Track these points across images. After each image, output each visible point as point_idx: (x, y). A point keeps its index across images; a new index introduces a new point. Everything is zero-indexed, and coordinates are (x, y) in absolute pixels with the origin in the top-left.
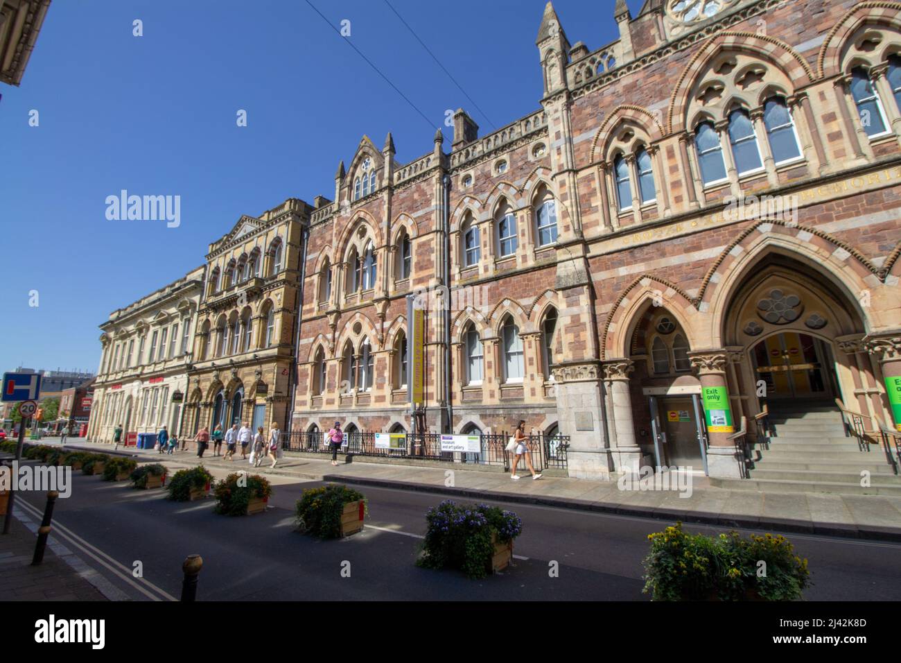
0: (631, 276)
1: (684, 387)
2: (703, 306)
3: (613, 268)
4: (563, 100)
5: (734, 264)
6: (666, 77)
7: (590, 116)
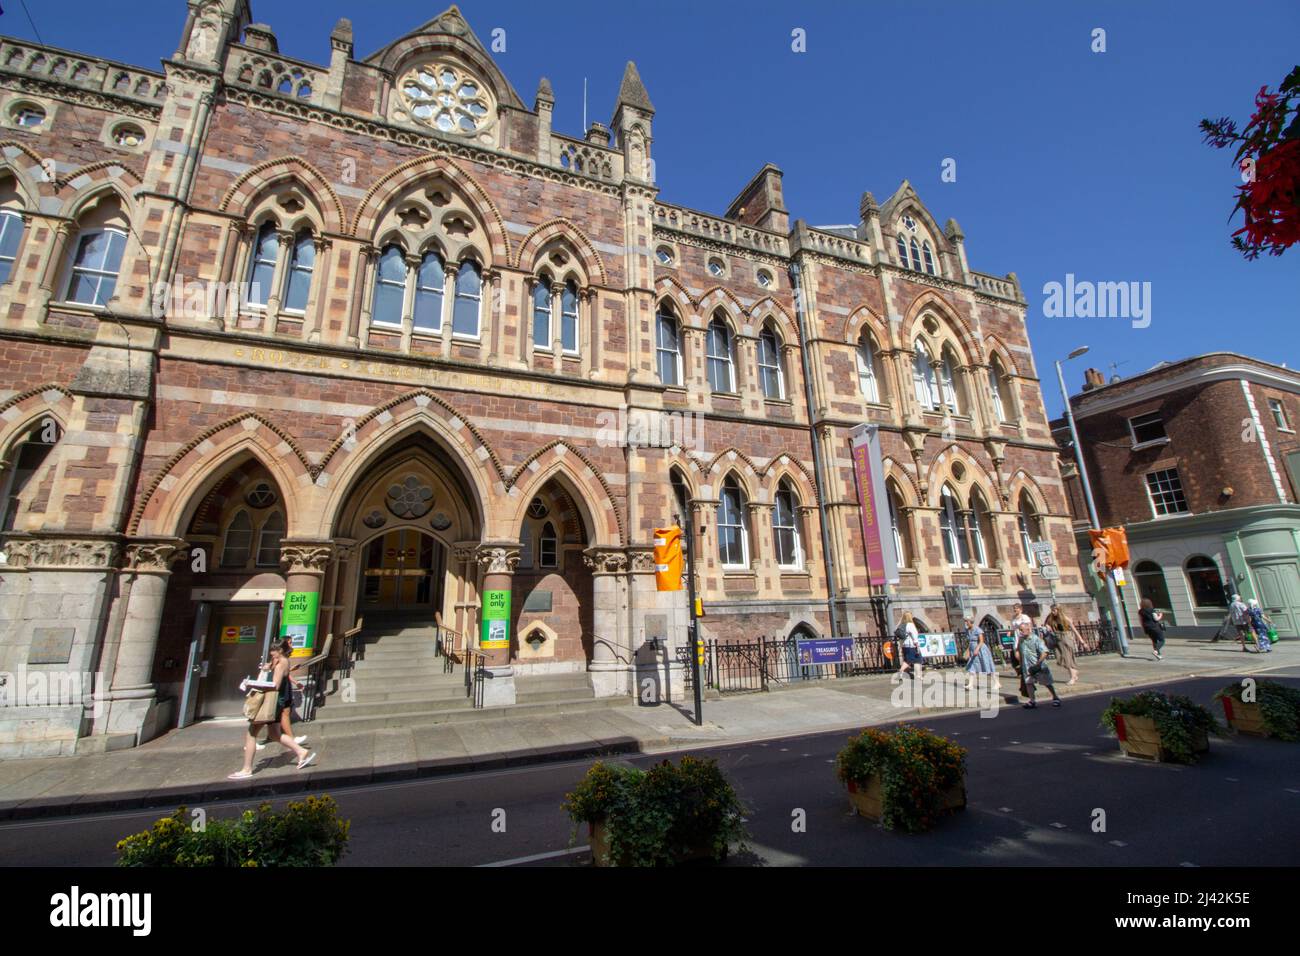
1: (260, 591)
2: (323, 478)
4: (208, 88)
5: (377, 433)
6: (370, 162)
7: (245, 141)
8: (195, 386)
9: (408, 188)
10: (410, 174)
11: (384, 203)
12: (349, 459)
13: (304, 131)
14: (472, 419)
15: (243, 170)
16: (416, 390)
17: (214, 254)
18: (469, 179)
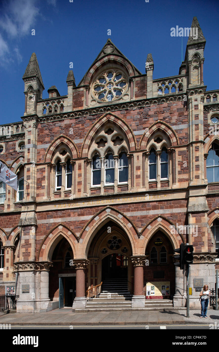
0: (55, 223)
2: (81, 241)
3: (48, 218)
4: (34, 121)
5: (95, 224)
6: (84, 127)
7: (47, 135)
8: (46, 219)
9: (97, 132)
10: (98, 126)
11: (90, 141)
12: (88, 233)
13: (63, 124)
14: (125, 214)
15: (47, 146)
16: (105, 207)
17: (44, 177)
18: (119, 119)
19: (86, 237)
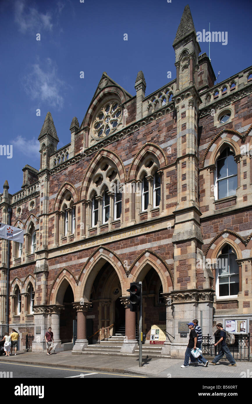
0: (61, 268)
2: (79, 283)
3: (56, 264)
4: (45, 175)
5: (90, 265)
6: (82, 170)
7: (56, 186)
8: (54, 265)
9: (94, 171)
10: (93, 165)
11: (88, 182)
12: (85, 275)
13: (67, 172)
14: (115, 252)
15: (55, 196)
16: (98, 248)
17: (53, 225)
18: (110, 153)
19: (83, 279)
